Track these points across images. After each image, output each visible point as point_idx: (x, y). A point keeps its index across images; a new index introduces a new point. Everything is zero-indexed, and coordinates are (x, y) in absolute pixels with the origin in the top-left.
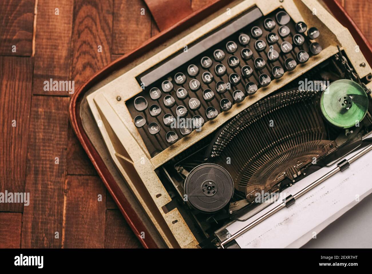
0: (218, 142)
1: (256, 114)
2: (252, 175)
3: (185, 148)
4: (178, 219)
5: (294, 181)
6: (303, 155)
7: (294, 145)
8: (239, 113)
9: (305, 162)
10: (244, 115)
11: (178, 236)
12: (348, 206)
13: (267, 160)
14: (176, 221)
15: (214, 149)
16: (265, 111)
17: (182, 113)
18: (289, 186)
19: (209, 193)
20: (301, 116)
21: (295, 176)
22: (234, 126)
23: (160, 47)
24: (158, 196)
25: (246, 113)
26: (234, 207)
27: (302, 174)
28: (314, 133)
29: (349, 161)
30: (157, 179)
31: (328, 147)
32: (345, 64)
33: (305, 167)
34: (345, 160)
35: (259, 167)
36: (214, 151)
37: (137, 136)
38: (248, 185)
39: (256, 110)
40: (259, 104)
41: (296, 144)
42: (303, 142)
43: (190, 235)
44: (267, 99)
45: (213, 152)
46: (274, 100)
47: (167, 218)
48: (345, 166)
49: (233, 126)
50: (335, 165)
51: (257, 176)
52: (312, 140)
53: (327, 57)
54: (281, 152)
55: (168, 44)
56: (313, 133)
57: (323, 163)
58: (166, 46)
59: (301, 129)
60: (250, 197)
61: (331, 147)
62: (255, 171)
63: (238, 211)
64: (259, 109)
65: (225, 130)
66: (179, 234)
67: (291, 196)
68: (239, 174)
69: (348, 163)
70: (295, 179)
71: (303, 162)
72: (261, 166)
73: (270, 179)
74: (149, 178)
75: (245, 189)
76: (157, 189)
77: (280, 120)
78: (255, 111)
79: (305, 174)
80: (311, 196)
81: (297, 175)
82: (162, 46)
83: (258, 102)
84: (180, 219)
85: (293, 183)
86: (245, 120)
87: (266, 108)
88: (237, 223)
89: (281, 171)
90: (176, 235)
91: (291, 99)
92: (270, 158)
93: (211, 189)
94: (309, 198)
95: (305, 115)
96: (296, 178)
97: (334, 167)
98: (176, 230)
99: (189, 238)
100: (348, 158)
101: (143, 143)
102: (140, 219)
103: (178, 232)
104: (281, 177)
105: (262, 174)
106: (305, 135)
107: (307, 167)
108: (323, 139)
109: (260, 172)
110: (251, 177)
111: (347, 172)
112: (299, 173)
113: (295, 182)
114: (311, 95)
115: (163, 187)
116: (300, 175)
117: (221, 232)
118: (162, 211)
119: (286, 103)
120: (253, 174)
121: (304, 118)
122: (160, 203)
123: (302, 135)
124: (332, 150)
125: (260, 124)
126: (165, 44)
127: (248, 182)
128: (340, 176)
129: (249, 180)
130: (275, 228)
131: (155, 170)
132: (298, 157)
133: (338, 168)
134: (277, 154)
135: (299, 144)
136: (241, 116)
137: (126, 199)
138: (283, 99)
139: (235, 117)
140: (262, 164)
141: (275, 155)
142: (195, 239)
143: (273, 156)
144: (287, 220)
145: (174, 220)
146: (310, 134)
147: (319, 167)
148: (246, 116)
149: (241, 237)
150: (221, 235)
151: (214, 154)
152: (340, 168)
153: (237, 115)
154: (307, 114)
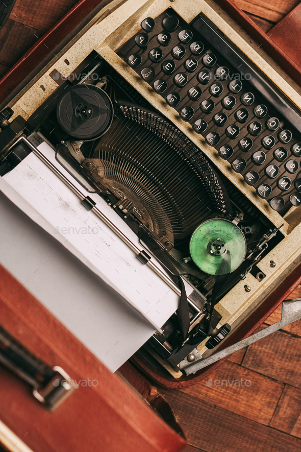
0: (140, 112)
1: (186, 152)
2: (116, 164)
3: (126, 79)
4: (47, 90)
5: (115, 206)
6: (150, 216)
7: (163, 207)
8: (181, 132)
9: (143, 218)
10: (181, 137)
11: (28, 96)
12: (88, 261)
13: (139, 179)
14: (44, 89)
15: (130, 108)
16: (192, 162)
17: (167, 67)
18: (108, 202)
19: (78, 112)
20: (196, 205)
21: (121, 207)
22: (166, 129)
23: (247, 36)
24: (67, 62)
25: (184, 140)
26: (74, 150)
27: (125, 214)
28: (181, 225)
29: (149, 262)
30: (85, 56)
31: (165, 240)
32: (265, 239)
33: (135, 217)
34: (150, 258)
35: (129, 172)
36: (128, 108)
37: (135, 30)
38: (102, 160)
39: (190, 151)
40: (198, 152)
41: (164, 209)
42: (167, 215)
43: (32, 109)
44: (205, 161)
45: (126, 107)
46: (205, 168)
47: (45, 78)
48: (142, 258)
49: (165, 127)
50: (142, 249)
51: (116, 169)
52: (172, 224)
53: (271, 219)
54: (153, 193)
55: (253, 44)
56: (181, 223)
57: (143, 235)
58: (250, 43)
59: (182, 210)
60: (87, 163)
61: (166, 244)
62: (123, 168)
63: (70, 153)
64: (192, 154)
65: (157, 118)
66: (31, 96)
67: (95, 204)
68: (114, 148)
69: (147, 261)
70: (117, 207)
71: (142, 217)
72: (131, 173)
73: (114, 183)
74: (84, 46)
75: (97, 157)
76: (74, 58)
77: (187, 183)
78: (189, 149)
79: (126, 217)
80: (100, 228)
81: (123, 209)
82: (249, 39)
83: (200, 150)
84: (48, 93)
85: (112, 206)
86: (175, 141)
87: (195, 162)
88: (54, 153)
89: (126, 194)
90: (29, 93)
91: (211, 186)
92: (142, 183)
93: (83, 114)
94: (98, 226)
95: (199, 209)
96: (119, 209)
97: (140, 247)
98: (34, 92)
99: (29, 109)
100: (153, 261)
101: (129, 38)
102: (45, 57)
103: (33, 95)
104: (118, 194)
105: (119, 175)
106: (177, 215)
107: (136, 220)
108: (174, 235)
109: (122, 173)
110: (114, 163)
111: (136, 263)
112: (125, 211)
113: (114, 209)
114: (219, 206)
115: (78, 65)
116: (123, 213)
117: (39, 137)
118: (51, 70)
119: (205, 182)
120: (118, 165)
121: (194, 209)
122: (59, 65)
123: (176, 213)
124: (161, 244)
125: (177, 161)
126: (252, 41)
127: (106, 160)
128: (130, 256)
129: (109, 161)
130: (55, 194)
131: (94, 50)
132: (148, 211)
133: (139, 252)
134: (149, 189)
135: (165, 211)
136: (179, 135)
137: (65, 37)
138: (209, 178)
139: (176, 127)
140: (133, 175)
141: (147, 188)
142: (30, 116)
143: (146, 186)
144: (66, 205)
145: (45, 87)
146: (179, 220)
147: (137, 233)
148: (181, 141)
149: (36, 158)
150: (34, 137)
151: (125, 110)
152: (140, 254)
153: (179, 130)
154: (199, 211)
